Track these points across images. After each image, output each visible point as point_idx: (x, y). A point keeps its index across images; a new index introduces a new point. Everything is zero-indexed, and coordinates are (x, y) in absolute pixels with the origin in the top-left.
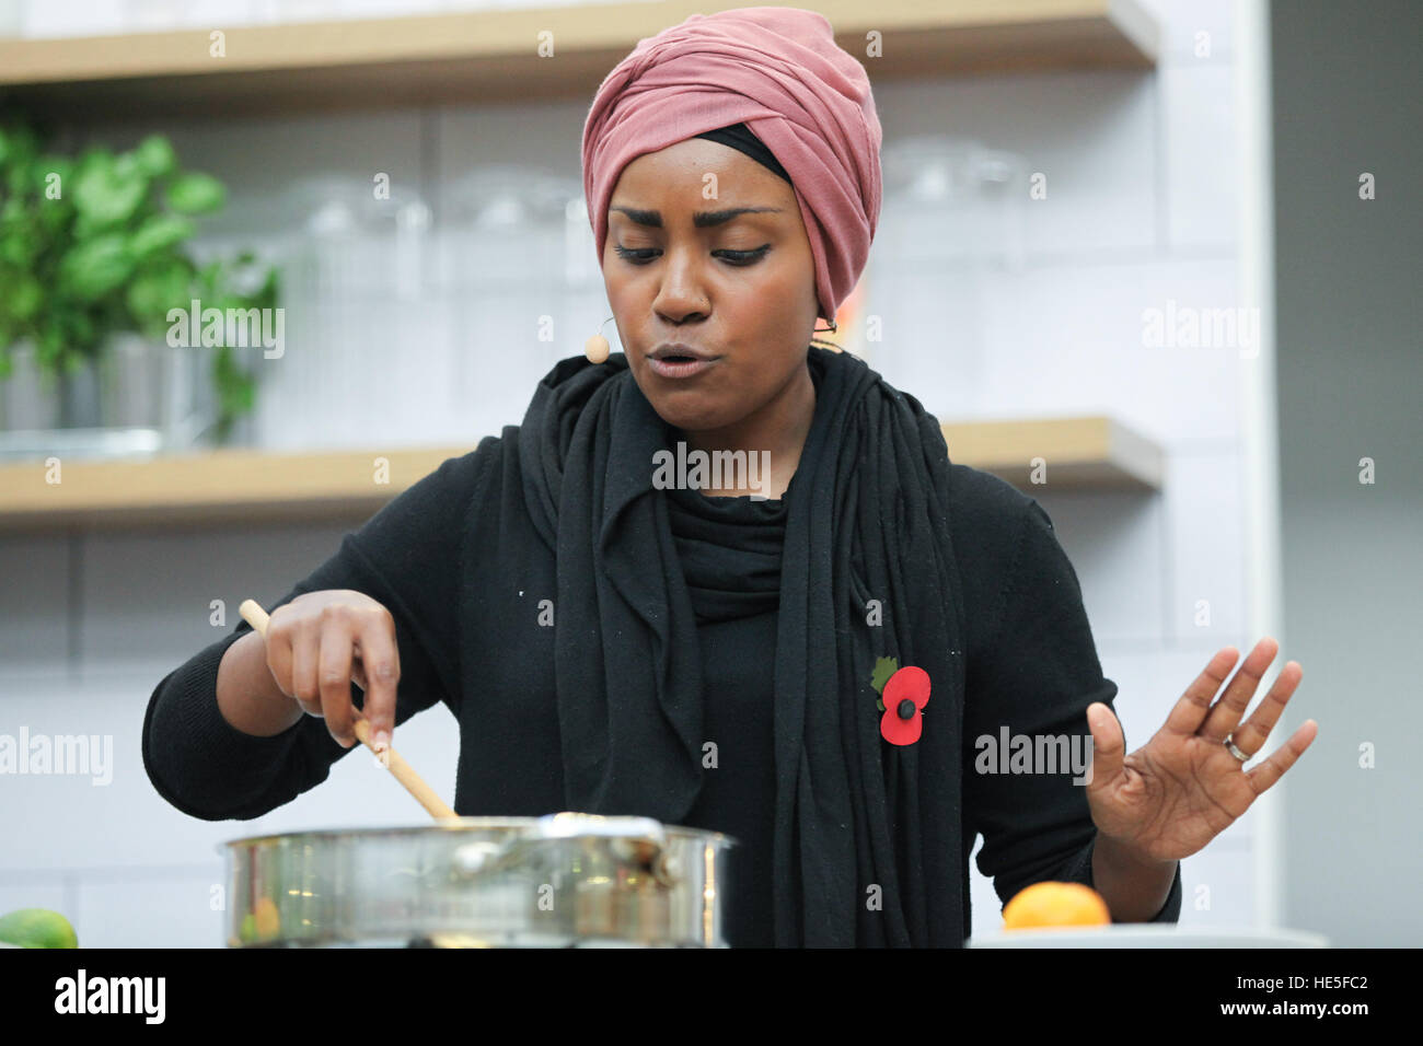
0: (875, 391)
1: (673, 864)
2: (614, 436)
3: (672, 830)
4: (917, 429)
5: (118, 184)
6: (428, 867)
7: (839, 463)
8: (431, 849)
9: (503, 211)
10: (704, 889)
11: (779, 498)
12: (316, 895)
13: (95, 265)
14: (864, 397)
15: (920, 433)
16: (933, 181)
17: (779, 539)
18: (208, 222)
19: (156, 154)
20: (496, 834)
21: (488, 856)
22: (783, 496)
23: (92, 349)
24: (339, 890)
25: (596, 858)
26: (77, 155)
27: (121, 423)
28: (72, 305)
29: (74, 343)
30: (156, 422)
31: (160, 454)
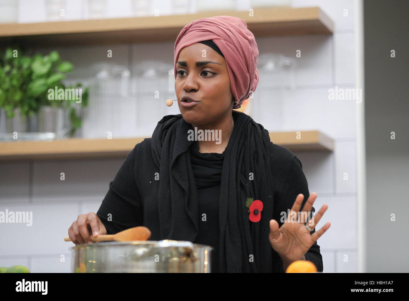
0: (250, 123)
1: (196, 254)
2: (176, 136)
3: (196, 245)
4: (261, 134)
5: (44, 64)
6: (128, 255)
7: (239, 143)
8: (128, 250)
9: (151, 73)
10: (204, 262)
11: (222, 153)
12: (97, 262)
13: (37, 86)
14: (247, 125)
15: (262, 135)
16: (270, 66)
17: (222, 165)
18: (69, 75)
19: (54, 56)
20: (147, 246)
21: (144, 252)
22: (223, 152)
23: (36, 110)
24: (103, 261)
25: (174, 252)
26: (32, 56)
27: (44, 131)
28: (31, 97)
29: (31, 108)
30: (54, 130)
31: (55, 139)
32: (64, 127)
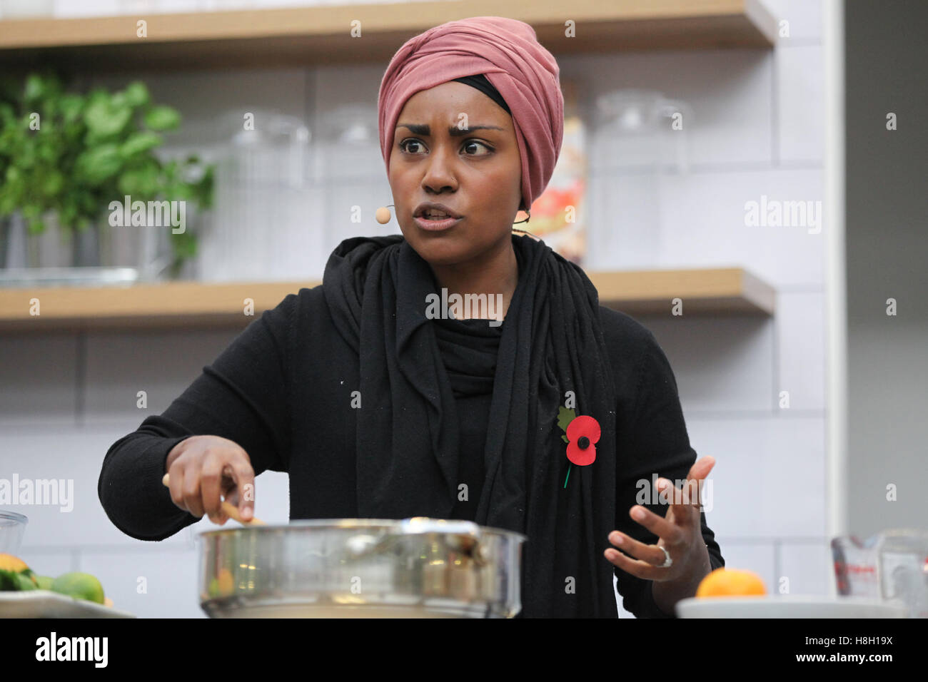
1: (483, 551)
5: (113, 111)
6: (330, 551)
8: (330, 539)
9: (358, 132)
12: (260, 568)
13: (98, 162)
16: (632, 119)
18: (170, 137)
19: (138, 93)
20: (373, 531)
21: (368, 544)
23: (94, 217)
24: (273, 565)
25: (435, 547)
26: (86, 93)
27: (112, 264)
28: (84, 187)
29: (83, 212)
30: (133, 263)
31: (137, 282)
32: (159, 254)
